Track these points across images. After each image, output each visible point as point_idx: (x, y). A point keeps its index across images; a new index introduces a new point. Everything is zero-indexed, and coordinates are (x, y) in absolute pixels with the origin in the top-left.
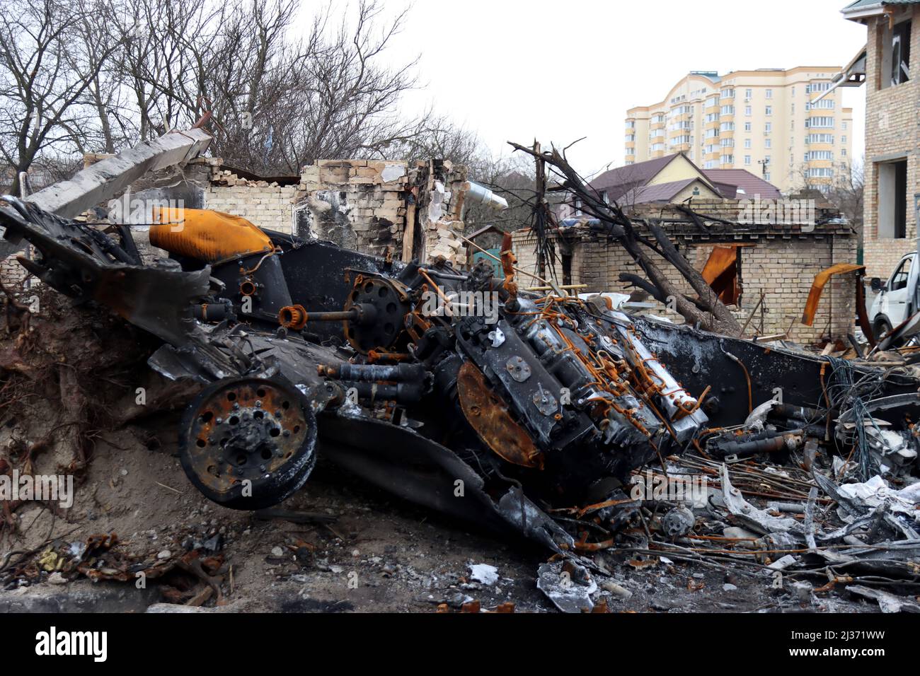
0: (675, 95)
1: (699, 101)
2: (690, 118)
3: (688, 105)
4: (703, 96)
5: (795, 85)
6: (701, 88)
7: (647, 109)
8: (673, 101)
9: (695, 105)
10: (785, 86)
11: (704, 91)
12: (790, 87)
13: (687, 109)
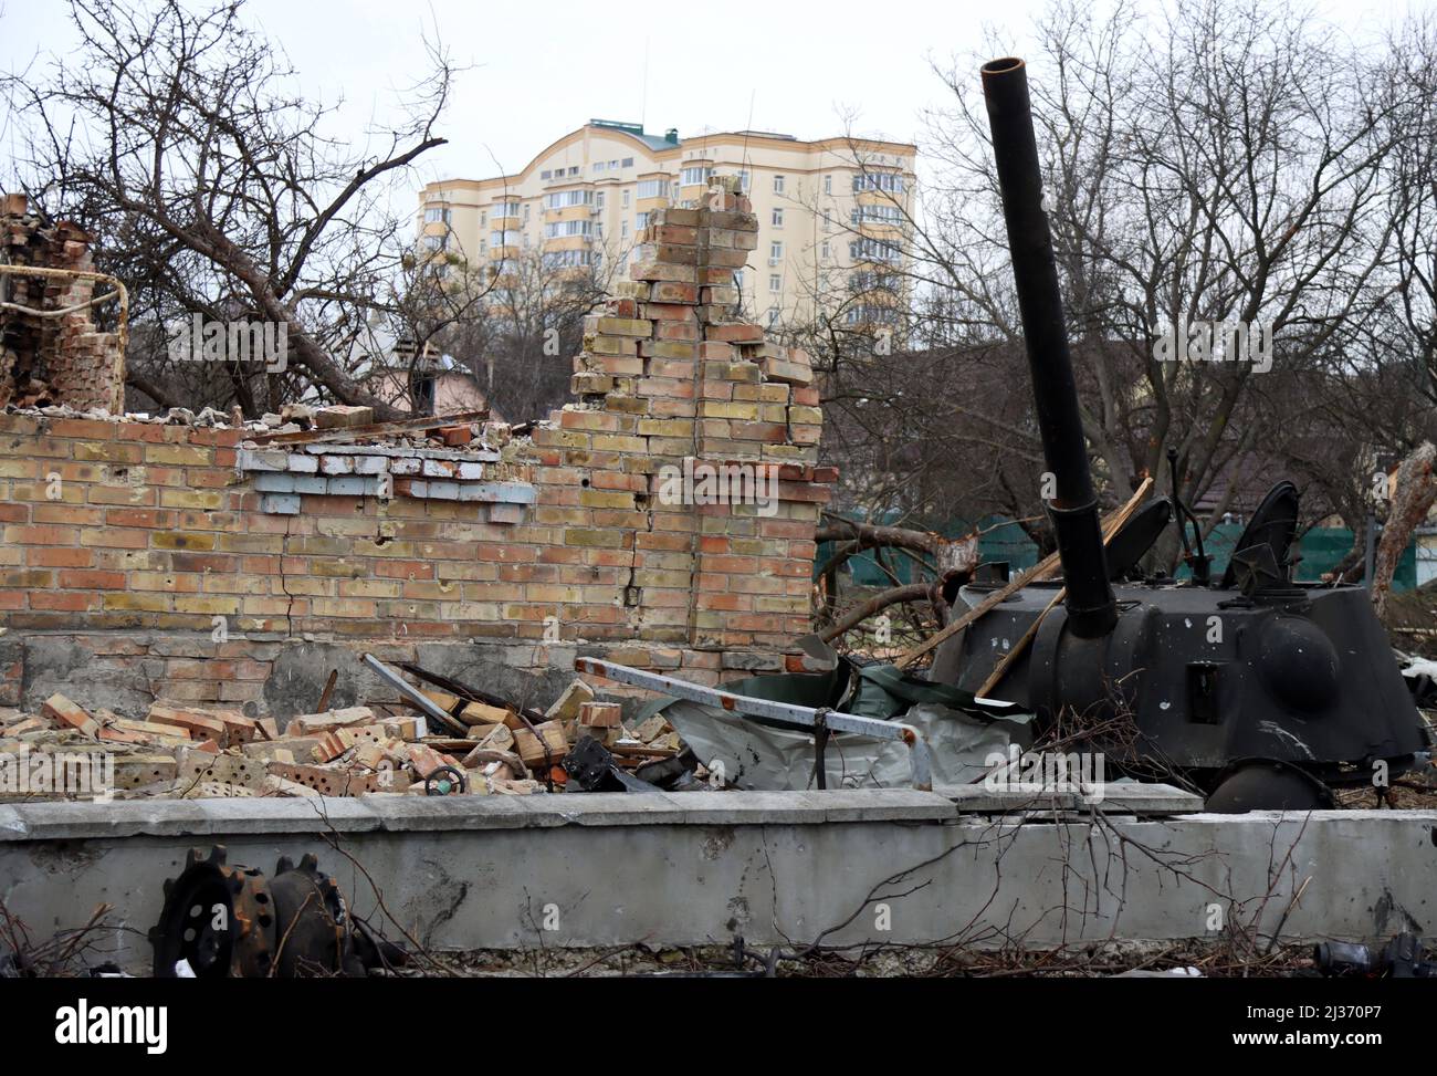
0: (553, 163)
1: (616, 183)
2: (593, 215)
3: (590, 188)
4: (628, 175)
5: (832, 173)
6: (620, 158)
7: (477, 185)
8: (546, 175)
9: (608, 191)
10: (808, 172)
11: (628, 163)
12: (823, 175)
13: (588, 195)
